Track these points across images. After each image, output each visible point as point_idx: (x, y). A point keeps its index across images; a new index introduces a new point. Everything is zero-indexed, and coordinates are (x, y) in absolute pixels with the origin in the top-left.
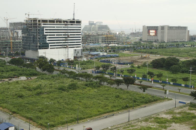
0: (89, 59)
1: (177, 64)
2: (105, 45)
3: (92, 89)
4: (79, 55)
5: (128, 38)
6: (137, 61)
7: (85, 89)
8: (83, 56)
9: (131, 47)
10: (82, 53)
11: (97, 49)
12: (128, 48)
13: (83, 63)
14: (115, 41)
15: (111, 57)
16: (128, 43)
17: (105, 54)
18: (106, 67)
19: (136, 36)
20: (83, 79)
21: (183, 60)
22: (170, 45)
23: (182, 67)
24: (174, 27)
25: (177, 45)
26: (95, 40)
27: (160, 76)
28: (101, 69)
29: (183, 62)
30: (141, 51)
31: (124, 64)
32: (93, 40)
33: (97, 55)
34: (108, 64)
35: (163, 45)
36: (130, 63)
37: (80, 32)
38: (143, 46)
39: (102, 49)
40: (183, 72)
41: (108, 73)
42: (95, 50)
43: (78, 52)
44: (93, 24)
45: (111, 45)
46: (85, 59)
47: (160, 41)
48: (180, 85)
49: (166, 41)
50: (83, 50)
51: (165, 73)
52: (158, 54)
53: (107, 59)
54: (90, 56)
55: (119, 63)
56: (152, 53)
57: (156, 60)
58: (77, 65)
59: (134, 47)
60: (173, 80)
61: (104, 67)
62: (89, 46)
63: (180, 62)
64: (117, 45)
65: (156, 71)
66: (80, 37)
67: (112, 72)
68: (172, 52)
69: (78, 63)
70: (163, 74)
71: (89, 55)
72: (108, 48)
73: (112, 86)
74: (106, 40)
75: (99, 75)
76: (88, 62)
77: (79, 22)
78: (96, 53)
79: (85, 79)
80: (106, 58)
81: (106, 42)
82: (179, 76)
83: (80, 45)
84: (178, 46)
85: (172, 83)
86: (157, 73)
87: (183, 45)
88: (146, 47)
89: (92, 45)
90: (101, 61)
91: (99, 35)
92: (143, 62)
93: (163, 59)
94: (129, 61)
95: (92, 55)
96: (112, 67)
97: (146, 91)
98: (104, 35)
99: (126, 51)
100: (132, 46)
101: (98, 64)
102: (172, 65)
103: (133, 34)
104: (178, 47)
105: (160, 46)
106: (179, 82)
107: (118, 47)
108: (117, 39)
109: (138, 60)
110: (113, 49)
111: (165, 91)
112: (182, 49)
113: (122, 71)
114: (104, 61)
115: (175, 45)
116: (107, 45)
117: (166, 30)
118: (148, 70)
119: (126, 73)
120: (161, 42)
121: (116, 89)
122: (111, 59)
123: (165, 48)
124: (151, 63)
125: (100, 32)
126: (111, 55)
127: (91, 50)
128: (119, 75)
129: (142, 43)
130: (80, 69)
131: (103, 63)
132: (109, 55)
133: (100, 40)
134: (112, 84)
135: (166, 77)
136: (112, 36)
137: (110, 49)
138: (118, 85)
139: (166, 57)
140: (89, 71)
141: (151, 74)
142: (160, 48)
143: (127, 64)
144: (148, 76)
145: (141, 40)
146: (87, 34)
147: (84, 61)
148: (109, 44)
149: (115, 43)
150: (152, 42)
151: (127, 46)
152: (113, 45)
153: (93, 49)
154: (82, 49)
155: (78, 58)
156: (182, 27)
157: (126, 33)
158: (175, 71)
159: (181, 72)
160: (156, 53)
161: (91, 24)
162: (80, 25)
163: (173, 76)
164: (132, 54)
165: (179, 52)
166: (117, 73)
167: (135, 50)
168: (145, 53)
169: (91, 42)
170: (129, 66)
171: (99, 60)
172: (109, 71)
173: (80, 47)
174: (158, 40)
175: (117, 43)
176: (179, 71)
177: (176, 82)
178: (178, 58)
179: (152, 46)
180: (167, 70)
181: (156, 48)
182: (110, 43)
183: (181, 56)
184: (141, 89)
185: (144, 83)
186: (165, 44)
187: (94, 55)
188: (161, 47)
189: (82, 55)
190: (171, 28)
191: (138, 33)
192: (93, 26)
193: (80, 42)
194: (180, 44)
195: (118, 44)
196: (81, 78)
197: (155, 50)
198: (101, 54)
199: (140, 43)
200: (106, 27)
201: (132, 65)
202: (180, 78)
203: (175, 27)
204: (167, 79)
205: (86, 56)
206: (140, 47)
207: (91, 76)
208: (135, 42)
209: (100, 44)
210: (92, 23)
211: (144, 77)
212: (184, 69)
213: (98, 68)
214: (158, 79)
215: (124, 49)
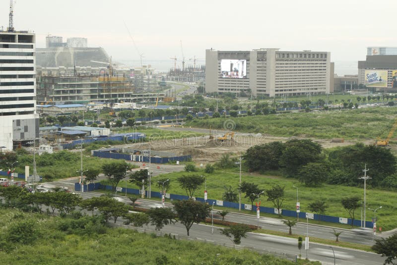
0: (61, 149)
1: (317, 159)
2: (100, 106)
3: (83, 239)
4: (30, 135)
5: (163, 86)
6: (202, 153)
7: (62, 239)
8: (40, 139)
9: (177, 111)
10: (37, 131)
11: (81, 118)
12: (169, 116)
13: (44, 162)
14: (128, 95)
15: (123, 140)
16: (165, 100)
17: (106, 132)
18: (117, 172)
19: (184, 80)
20: (51, 210)
21: (328, 146)
22: (285, 105)
23: (334, 167)
24: (293, 53)
25: (303, 103)
26: (72, 92)
27: (276, 194)
28: (102, 177)
29: (333, 154)
30: (207, 123)
31: (165, 161)
32: (64, 92)
33: (82, 135)
34: (120, 161)
35: (267, 105)
36: (181, 159)
37: (31, 69)
38: (212, 109)
39: (96, 117)
40: (335, 182)
41: (124, 189)
42: (74, 120)
43: (26, 129)
44: (59, 44)
45: (118, 106)
46: (49, 150)
47: (255, 92)
48: (334, 220)
49: (272, 94)
50: (40, 122)
51: (290, 186)
52: (257, 132)
53: (112, 147)
54: (60, 140)
55: (154, 161)
56: (238, 128)
57: (258, 148)
58: (27, 168)
59: (185, 112)
60: (314, 207)
61: (107, 170)
62: (55, 109)
63: (322, 152)
64: (134, 106)
65: (263, 181)
66: (32, 84)
67: (134, 186)
68: (296, 125)
69: (29, 161)
70: (286, 191)
71: (60, 135)
72: (111, 113)
73: (141, 230)
74: (102, 91)
75: (97, 195)
76: (58, 157)
77: (27, 38)
78: (77, 130)
79: (57, 211)
80: (111, 143)
81: (102, 96)
82: (325, 193)
83: (32, 105)
84: (307, 106)
85: (310, 215)
86: (269, 188)
87: (321, 103)
88: (221, 110)
89: (61, 108)
90: (96, 154)
91: (81, 77)
92: (217, 154)
93: (277, 146)
94: (177, 153)
95: (68, 137)
96: (134, 170)
97: (242, 239)
98: (97, 76)
99: (163, 122)
100: (180, 108)
101: (90, 163)
102: (303, 161)
103: (176, 74)
104: (308, 110)
105: (258, 106)
106: (332, 210)
107: (142, 113)
108: (135, 90)
109: (205, 150)
110: (129, 119)
111: (300, 239)
112: (317, 114)
113: (164, 183)
114: (106, 155)
115: (299, 105)
116: (108, 106)
117: (271, 62)
118: (242, 177)
119: (177, 189)
120: (260, 97)
121: (154, 236)
122: (125, 147)
123: (274, 112)
124: (245, 157)
125: (82, 69)
126: (125, 134)
127: (63, 120)
128: (156, 196)
129: (205, 97)
130: (38, 178)
131: (103, 161)
132: (116, 134)
133: (86, 92)
134: (139, 221)
135: (293, 198)
136: (121, 77)
137: (118, 119)
138: (159, 225)
139: (283, 140)
140: (67, 184)
141: (251, 191)
142: (258, 113)
143: (173, 160)
144: (241, 196)
145: (201, 90)
146: (45, 73)
147: (46, 154)
148: (112, 103)
149: (127, 101)
150: (233, 96)
151: (164, 108)
152: (125, 105)
153: (67, 119)
154: (37, 120)
155: (28, 146)
156: (314, 54)
157: (155, 72)
158: (313, 181)
159: (331, 183)
160: (250, 129)
161: (54, 44)
162: (32, 47)
163: (308, 192)
164: (183, 130)
165: (313, 124)
166: (150, 189)
167: (190, 118)
168: (220, 127)
169: (59, 98)
170: (180, 167)
171: (89, 151)
172: (126, 182)
173: (31, 112)
174: (249, 90)
175: (134, 101)
176: (323, 180)
177: (322, 210)
178: (314, 140)
179: (236, 108)
180: (290, 177)
181: (250, 114)
182: (116, 101)
183: (321, 137)
184: (227, 235)
185: (233, 217)
186: (270, 102)
187: (73, 137)
188: (262, 110)
189: (37, 136)
190: (283, 56)
191: (191, 69)
192: (60, 50)
193: (31, 98)
194: (314, 100)
195: (138, 101)
196: (44, 208)
197: (247, 121)
198: (95, 132)
199: (199, 98)
200: (98, 54)
201: (188, 163)
202: (331, 201)
203: (297, 53)
204: (298, 204)
205: (50, 140)
206: (204, 111)
207: (78, 200)
208: (186, 97)
209: (87, 103)
210: (57, 41)
211: (230, 199)
212: (337, 172)
213: (91, 175)
214: (270, 205)
215: (159, 114)
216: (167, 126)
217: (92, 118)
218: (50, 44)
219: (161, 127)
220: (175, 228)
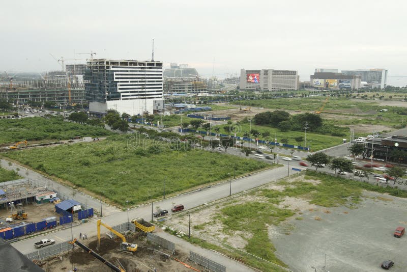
0: (174, 113)
1: (287, 119)
2: (192, 95)
3: (180, 153)
4: (161, 108)
5: (221, 86)
6: (236, 116)
7: (172, 153)
8: (165, 109)
9: (226, 97)
10: (164, 106)
11: (183, 100)
12: (223, 99)
13: (166, 119)
14: (205, 90)
15: (202, 110)
16: (222, 92)
17: (194, 106)
18: (197, 124)
19: (231, 83)
20: (167, 140)
21: (293, 113)
22: (276, 95)
23: (294, 123)
24: (280, 71)
25: (284, 94)
26: (180, 88)
27: (266, 135)
28: (190, 126)
29: (294, 117)
30: (239, 103)
31: (219, 119)
32: (177, 88)
33: (183, 108)
34: (199, 119)
35: (267, 95)
36: (226, 119)
37: (161, 78)
38: (242, 96)
39: (190, 100)
40: (294, 130)
41: (199, 131)
42: (181, 101)
43: (159, 105)
44: (176, 67)
45: (200, 95)
46: (168, 114)
47: (262, 89)
48: (292, 147)
49: (270, 90)
50: (165, 102)
51: (273, 131)
52: (261, 107)
53: (196, 113)
54: (174, 110)
55: (213, 119)
56: (253, 105)
57: (260, 114)
58: (158, 122)
59: (230, 98)
60: (283, 141)
61: (193, 123)
62: (172, 96)
63: (290, 117)
64: (208, 95)
65: (261, 129)
66: (161, 85)
67: (204, 130)
68: (280, 104)
69: (159, 119)
70: (271, 133)
71: (173, 108)
72: (197, 98)
73: (205, 149)
74: (193, 88)
75: (188, 134)
76: (172, 117)
77: (159, 65)
78: (181, 105)
79: (169, 140)
80: (196, 111)
81: (193, 90)
82: (290, 135)
83: (161, 94)
84: (285, 96)
85: (281, 144)
86: (263, 132)
87: (292, 94)
88: (246, 97)
89: (175, 95)
90: (189, 116)
91: (184, 82)
92: (242, 117)
93: (269, 114)
94: (225, 116)
95: (177, 108)
96: (204, 123)
97: (249, 155)
98: (191, 81)
99: (220, 102)
100: (228, 96)
101: (186, 119)
102: (280, 120)
103: (229, 81)
104: (286, 97)
105: (263, 95)
106: (290, 142)
107: (210, 98)
108: (208, 87)
109: (237, 115)
110: (205, 101)
111: (275, 155)
112: (291, 99)
113: (217, 129)
114: (193, 116)
115: (282, 95)
116: (196, 94)
117: (270, 75)
118: (252, 127)
119: (222, 132)
120: (265, 91)
121: (211, 152)
122: (202, 113)
123: (270, 98)
124: (254, 118)
125: (186, 78)
126: (202, 107)
127: (175, 101)
128: (213, 135)
129: (240, 91)
130: (163, 126)
131: (192, 119)
132: (198, 107)
133: (186, 88)
134: (205, 145)
135: (274, 136)
136: (202, 82)
137: (200, 101)
138: (214, 147)
139: (272, 110)
140: (175, 130)
141: (255, 133)
142: (263, 99)
143: (222, 119)
144: (251, 136)
145: (238, 88)
146: (169, 80)
147: (167, 116)
148: (198, 93)
149: (204, 93)
150: (252, 91)
151: (221, 96)
152: (204, 94)
153: (177, 101)
154: (164, 101)
155: (159, 112)
156: (290, 72)
157: (219, 79)
158: (284, 129)
159: (292, 130)
160: (258, 105)
161: (174, 67)
162: (161, 68)
163: (281, 134)
164: (228, 106)
165: (288, 104)
166: (211, 132)
167: (232, 101)
168: (245, 105)
169: (174, 91)
170: (225, 122)
171: (186, 114)
172: (200, 128)
173: (161, 97)
174: (260, 88)
175: (208, 93)
176: (289, 129)
177: (286, 142)
178: (286, 111)
179: (253, 96)
180: (274, 127)
181: (259, 99)
182: (200, 92)
183: (290, 109)
184: (243, 152)
185: (247, 145)
186: (269, 93)
187: (179, 108)
188: (265, 97)
189: (164, 108)
190: (276, 73)
191: (234, 78)
192: (176, 69)
193: (161, 91)
194: (289, 93)
195: (209, 93)
196: (164, 139)
197: (258, 102)
198: (189, 106)
199: (237, 92)
200: (192, 71)
201: (229, 121)
202: (292, 138)
203: (282, 71)
204: (276, 139)
205: (170, 110)
206: (238, 97)
207: (178, 136)
208: (231, 91)
209: (186, 93)
210: (175, 65)
211: (246, 137)
212: (295, 125)
213: (185, 125)
214: (263, 139)
215: (217, 99)
216: (221, 104)
217: (188, 100)
218: (172, 67)
219: (218, 104)
220: (221, 148)
